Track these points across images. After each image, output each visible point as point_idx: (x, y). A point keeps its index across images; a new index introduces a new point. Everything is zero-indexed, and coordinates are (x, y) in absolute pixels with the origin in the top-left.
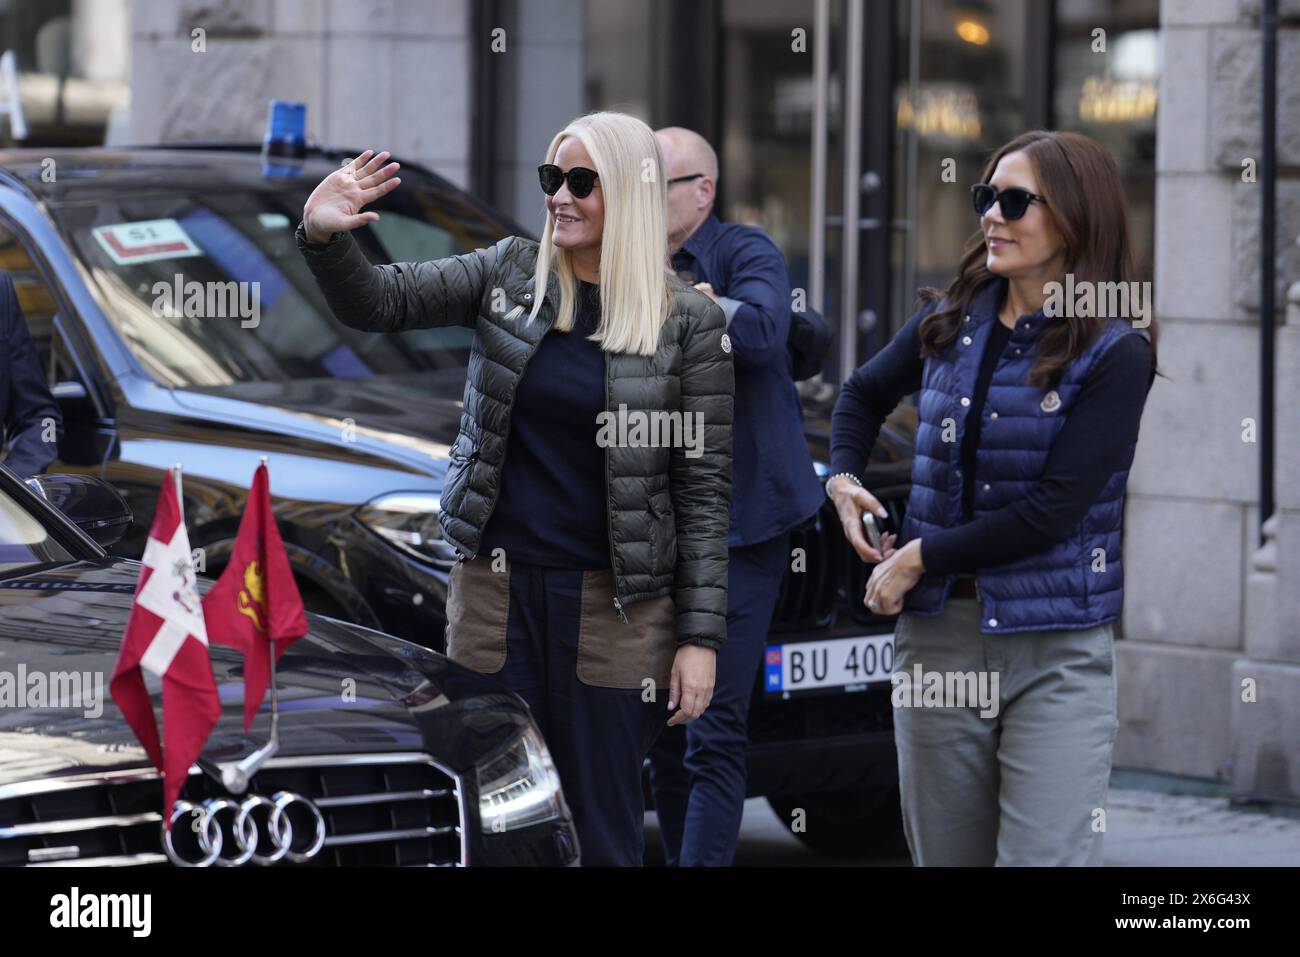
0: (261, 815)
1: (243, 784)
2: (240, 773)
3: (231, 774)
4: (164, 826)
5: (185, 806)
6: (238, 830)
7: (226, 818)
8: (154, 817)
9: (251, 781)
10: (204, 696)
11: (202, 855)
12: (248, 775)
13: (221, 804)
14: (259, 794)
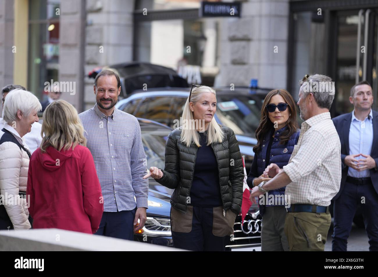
0: (259, 223)
1: (256, 217)
2: (255, 215)
3: (254, 215)
4: (242, 225)
5: (245, 221)
6: (255, 226)
7: (253, 223)
8: (239, 223)
9: (257, 217)
10: (249, 200)
11: (248, 231)
12: (257, 215)
13: (252, 221)
14: (259, 219)
